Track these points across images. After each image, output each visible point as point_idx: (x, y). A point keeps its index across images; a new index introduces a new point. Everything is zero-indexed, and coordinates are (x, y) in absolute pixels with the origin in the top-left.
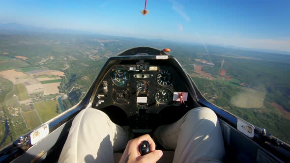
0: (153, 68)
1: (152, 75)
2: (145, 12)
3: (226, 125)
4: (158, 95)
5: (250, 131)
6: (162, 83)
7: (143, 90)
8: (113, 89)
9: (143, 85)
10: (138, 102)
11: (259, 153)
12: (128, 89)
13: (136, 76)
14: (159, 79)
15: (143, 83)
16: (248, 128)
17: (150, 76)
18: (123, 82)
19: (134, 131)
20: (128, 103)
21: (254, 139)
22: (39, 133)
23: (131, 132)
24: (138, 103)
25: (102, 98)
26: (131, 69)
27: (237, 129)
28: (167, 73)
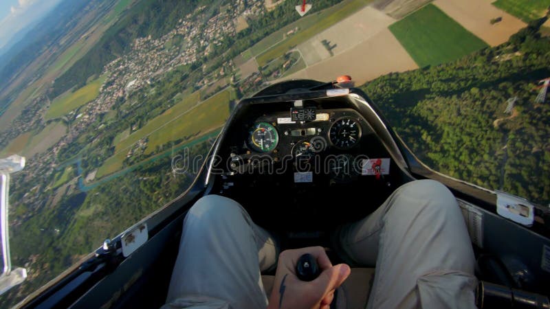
0: (322, 117)
1: (319, 130)
3: (472, 208)
5: (525, 213)
6: (339, 144)
9: (304, 149)
10: (296, 181)
11: (545, 251)
13: (290, 134)
14: (333, 136)
15: (303, 146)
16: (520, 208)
17: (317, 132)
18: (267, 146)
21: (535, 227)
22: (134, 237)
24: (297, 184)
26: (281, 121)
27: (497, 214)
28: (348, 124)
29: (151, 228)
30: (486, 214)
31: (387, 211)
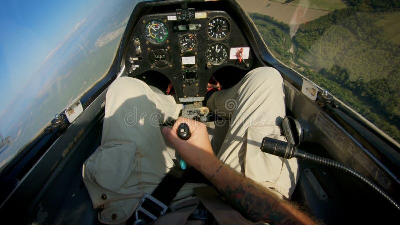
0: (201, 15)
1: (200, 26)
4: (209, 53)
5: (314, 94)
6: (215, 37)
7: (189, 48)
8: (149, 49)
9: (189, 40)
12: (169, 48)
13: (178, 29)
14: (210, 30)
15: (188, 37)
16: (312, 91)
17: (198, 27)
18: (161, 38)
19: (182, 100)
20: (171, 66)
21: (316, 102)
24: (185, 65)
25: (136, 63)
26: (170, 18)
27: (301, 92)
28: (221, 21)
30: (297, 92)
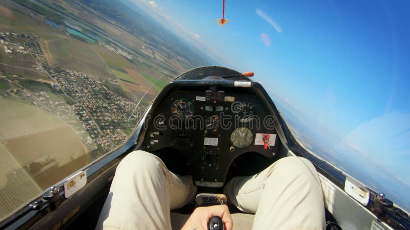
0: (229, 99)
1: (227, 108)
2: (223, 21)
3: (329, 183)
4: (234, 136)
10: (205, 144)
11: (373, 225)
13: (204, 109)
16: (360, 191)
17: (224, 109)
19: (198, 183)
20: (192, 145)
21: (369, 206)
22: (75, 183)
23: (194, 185)
24: (206, 146)
25: (156, 137)
26: (199, 98)
27: (344, 191)
28: (248, 106)
29: (89, 175)
30: (337, 190)
31: (269, 175)
